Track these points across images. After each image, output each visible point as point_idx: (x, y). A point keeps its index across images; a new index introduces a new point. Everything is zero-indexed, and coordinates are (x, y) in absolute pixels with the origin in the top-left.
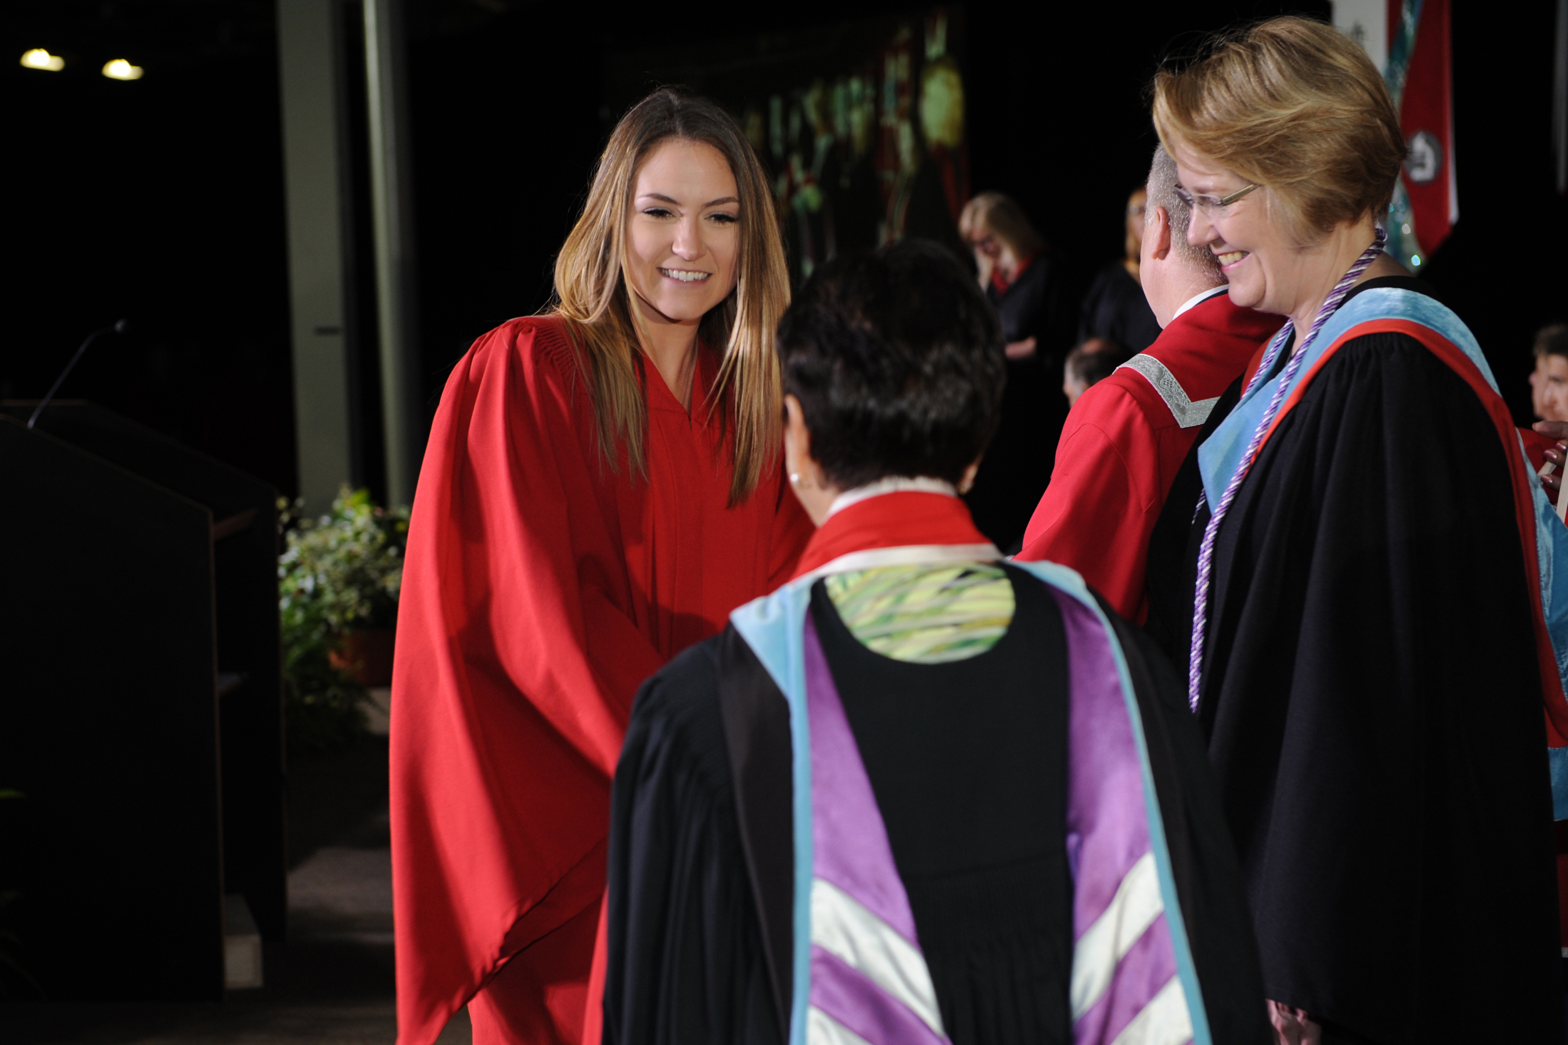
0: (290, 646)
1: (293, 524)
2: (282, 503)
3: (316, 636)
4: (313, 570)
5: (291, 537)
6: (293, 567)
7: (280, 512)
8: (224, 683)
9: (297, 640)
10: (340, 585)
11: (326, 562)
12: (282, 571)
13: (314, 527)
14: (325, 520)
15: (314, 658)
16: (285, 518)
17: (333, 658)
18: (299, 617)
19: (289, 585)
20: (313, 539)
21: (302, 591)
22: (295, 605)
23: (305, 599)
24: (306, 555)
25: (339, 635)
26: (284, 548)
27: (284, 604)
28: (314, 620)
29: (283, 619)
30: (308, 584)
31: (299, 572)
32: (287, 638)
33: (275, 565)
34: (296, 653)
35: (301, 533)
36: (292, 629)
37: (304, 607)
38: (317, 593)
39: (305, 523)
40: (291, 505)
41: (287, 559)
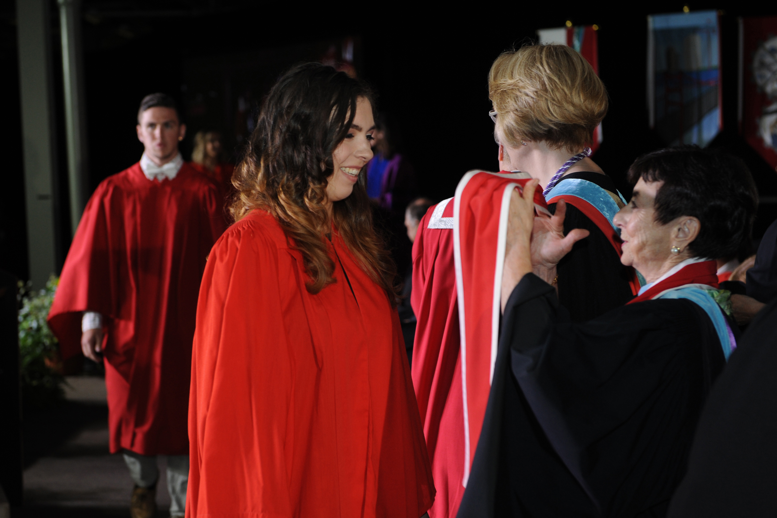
0: (24, 356)
1: (27, 295)
2: (20, 284)
3: (38, 351)
4: (37, 317)
5: (26, 301)
6: (26, 316)
7: (19, 289)
9: (28, 353)
11: (43, 314)
12: (20, 318)
13: (37, 295)
14: (43, 292)
15: (37, 362)
16: (22, 291)
17: (48, 362)
18: (29, 341)
19: (25, 325)
20: (36, 302)
21: (31, 328)
22: (27, 335)
23: (33, 333)
24: (33, 310)
25: (50, 350)
26: (21, 306)
27: (22, 335)
28: (37, 343)
29: (21, 344)
30: (34, 325)
31: (29, 318)
32: (22, 352)
33: (16, 315)
34: (28, 359)
35: (30, 299)
36: (25, 348)
37: (33, 336)
38: (39, 329)
39: (32, 293)
40: (25, 285)
41: (23, 312)
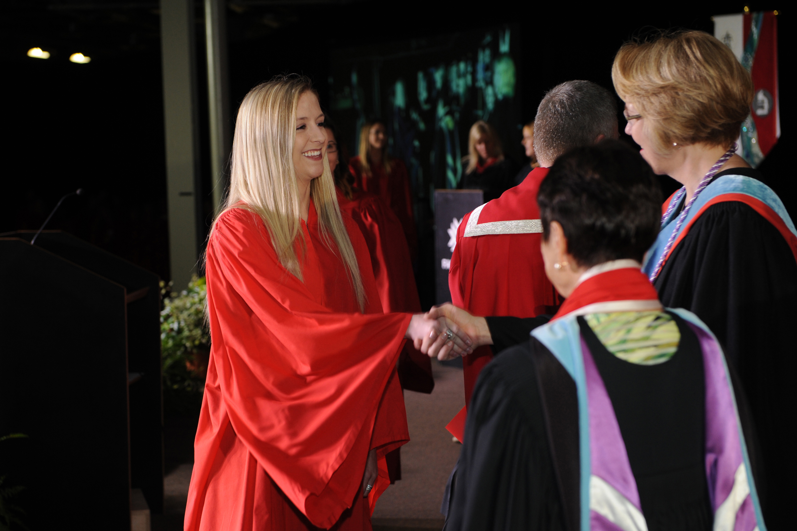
0: (166, 358)
1: (168, 295)
2: (162, 284)
3: (179, 353)
4: (178, 318)
5: (167, 301)
6: (167, 317)
7: (161, 289)
8: (131, 378)
9: (169, 355)
10: (192, 327)
11: (185, 314)
12: (162, 319)
13: (178, 296)
14: (184, 293)
15: (178, 365)
16: (163, 291)
17: (188, 365)
18: (170, 343)
19: (165, 326)
20: (178, 303)
21: (172, 330)
22: (168, 337)
23: (173, 334)
24: (174, 311)
25: (191, 353)
26: (163, 308)
27: (163, 336)
28: (178, 345)
29: (163, 344)
30: (175, 326)
31: (170, 320)
32: (164, 354)
33: (159, 316)
34: (169, 362)
35: (172, 299)
36: (167, 350)
37: (173, 338)
38: (180, 331)
39: (174, 294)
40: (166, 285)
41: (164, 313)
